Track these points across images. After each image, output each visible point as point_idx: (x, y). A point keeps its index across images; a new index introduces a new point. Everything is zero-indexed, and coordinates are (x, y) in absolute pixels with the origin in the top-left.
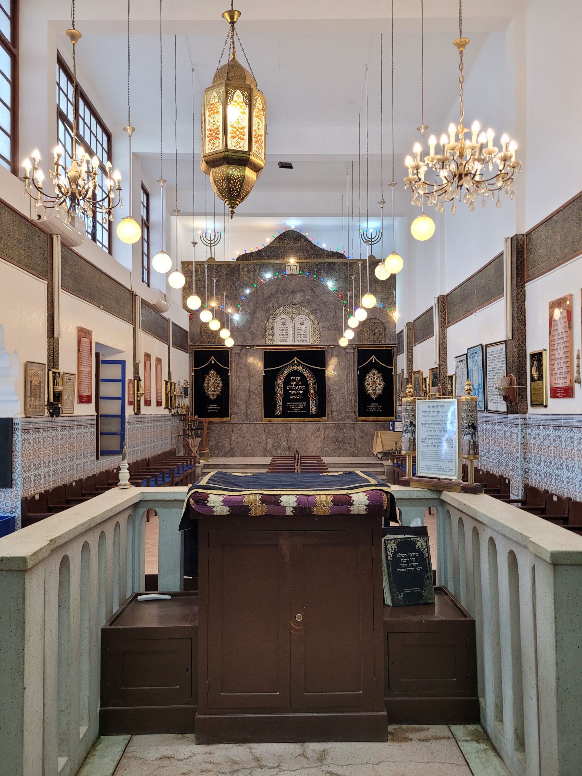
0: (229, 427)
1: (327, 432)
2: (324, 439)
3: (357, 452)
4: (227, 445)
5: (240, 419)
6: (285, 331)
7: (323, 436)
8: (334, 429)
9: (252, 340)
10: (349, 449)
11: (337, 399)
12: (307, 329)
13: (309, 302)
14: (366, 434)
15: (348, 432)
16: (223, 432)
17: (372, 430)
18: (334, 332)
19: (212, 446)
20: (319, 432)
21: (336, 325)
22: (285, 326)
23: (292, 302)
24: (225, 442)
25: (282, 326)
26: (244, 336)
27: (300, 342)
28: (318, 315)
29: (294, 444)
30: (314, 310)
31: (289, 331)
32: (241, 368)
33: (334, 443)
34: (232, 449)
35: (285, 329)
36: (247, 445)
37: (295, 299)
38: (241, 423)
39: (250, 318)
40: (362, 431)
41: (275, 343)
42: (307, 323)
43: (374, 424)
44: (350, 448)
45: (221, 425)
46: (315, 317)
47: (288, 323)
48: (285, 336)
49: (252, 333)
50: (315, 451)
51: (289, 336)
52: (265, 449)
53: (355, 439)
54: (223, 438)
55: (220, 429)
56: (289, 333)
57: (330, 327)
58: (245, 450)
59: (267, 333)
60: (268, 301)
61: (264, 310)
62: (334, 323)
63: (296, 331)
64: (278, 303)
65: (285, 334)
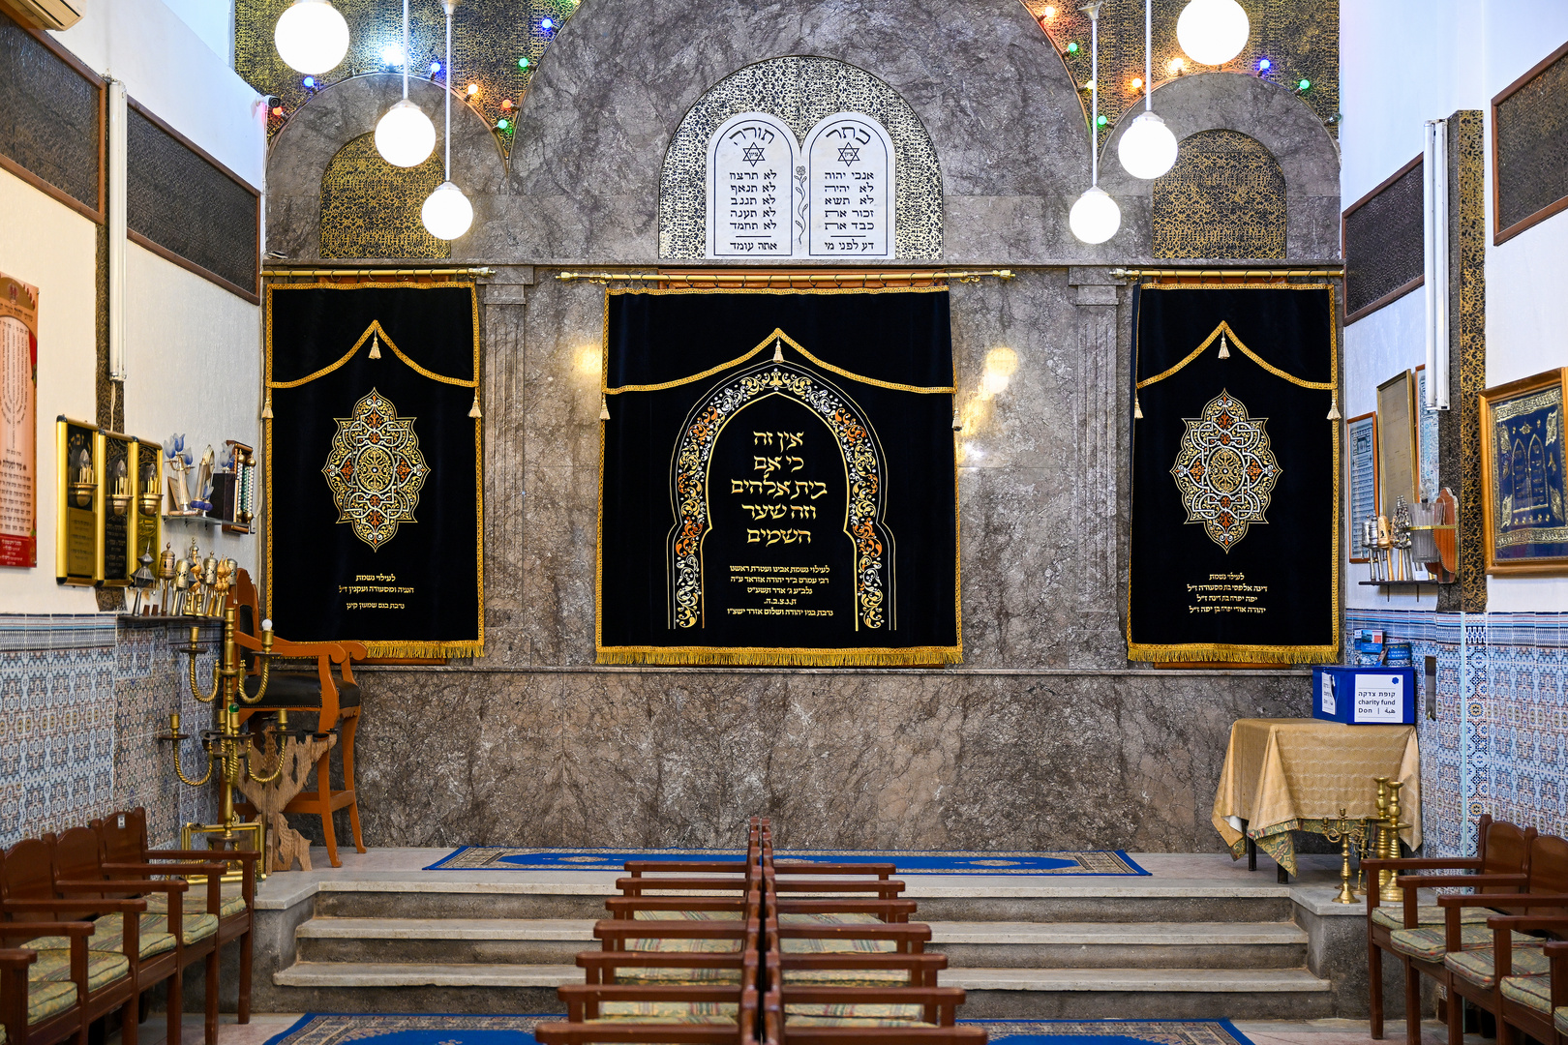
0: (465, 692)
1: (974, 724)
2: (960, 757)
3: (1131, 828)
4: (453, 784)
5: (521, 650)
6: (760, 195)
7: (953, 743)
8: (1015, 708)
9: (588, 240)
10: (1090, 810)
11: (1032, 549)
12: (878, 182)
13: (887, 45)
14: (1181, 734)
15: (1088, 720)
16: (431, 713)
17: (1212, 713)
18: (1017, 199)
19: (375, 785)
20: (933, 723)
21: (1027, 163)
22: (761, 168)
23: (797, 43)
24: (442, 770)
25: (747, 167)
26: (547, 219)
27: (837, 250)
28: (935, 113)
29: (803, 784)
30: (913, 86)
31: (781, 193)
32: (529, 384)
33: (1014, 778)
34: (478, 806)
35: (760, 182)
36: (557, 785)
37: (814, 27)
38: (525, 672)
39: (578, 127)
40: (1158, 717)
41: (709, 256)
42: (878, 155)
43: (1224, 683)
44: (1098, 805)
45: (422, 679)
46: (920, 121)
47: (777, 154)
48: (760, 220)
49: (589, 203)
50: (915, 820)
51: (782, 218)
52: (652, 808)
53: (1122, 760)
54: (431, 747)
55: (417, 698)
56: (782, 205)
57: (995, 174)
58: (546, 811)
59: (667, 206)
60: (676, 37)
61: (653, 86)
62: (1014, 154)
63: (819, 195)
64: (726, 48)
65: (760, 207)
